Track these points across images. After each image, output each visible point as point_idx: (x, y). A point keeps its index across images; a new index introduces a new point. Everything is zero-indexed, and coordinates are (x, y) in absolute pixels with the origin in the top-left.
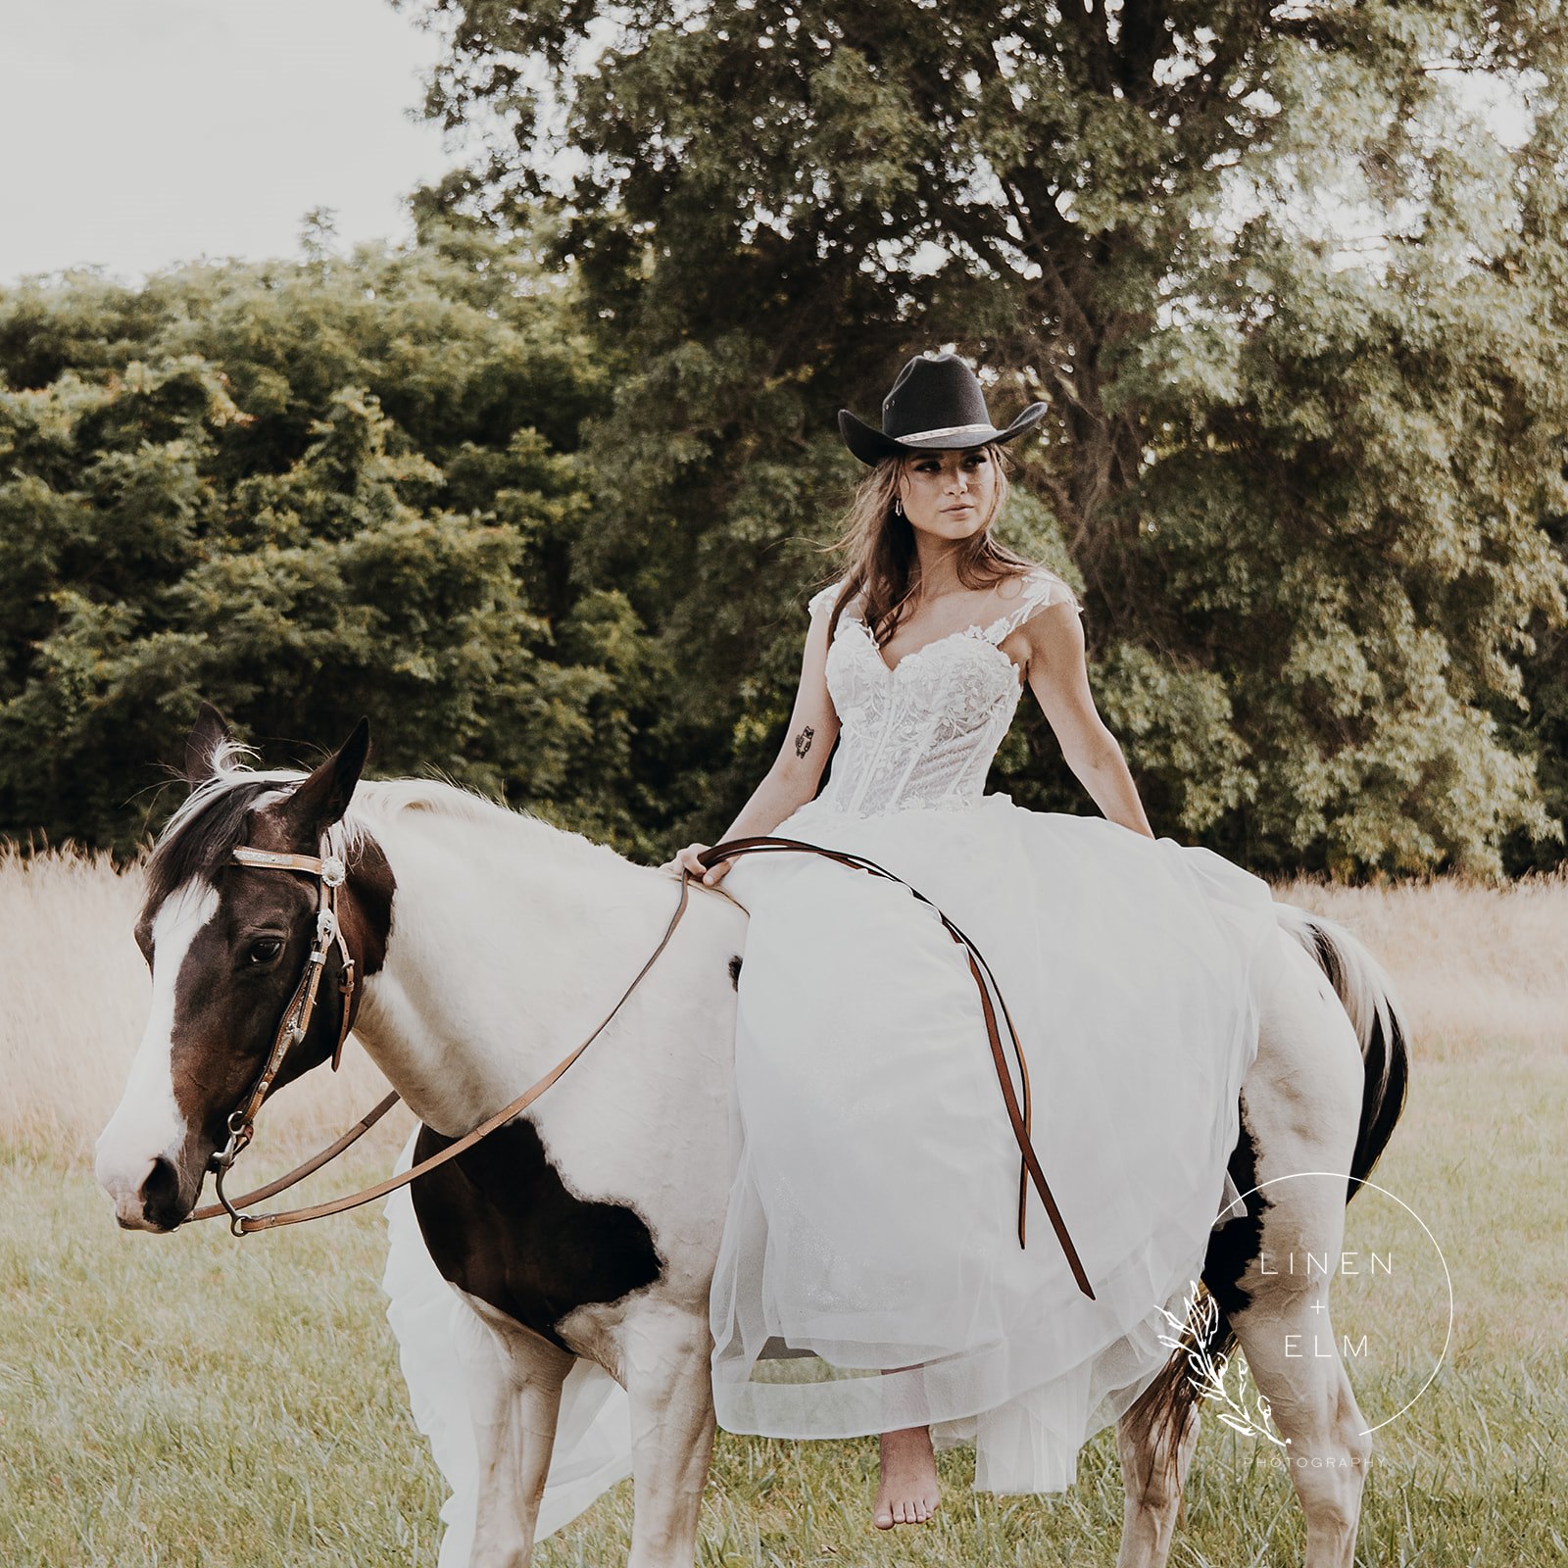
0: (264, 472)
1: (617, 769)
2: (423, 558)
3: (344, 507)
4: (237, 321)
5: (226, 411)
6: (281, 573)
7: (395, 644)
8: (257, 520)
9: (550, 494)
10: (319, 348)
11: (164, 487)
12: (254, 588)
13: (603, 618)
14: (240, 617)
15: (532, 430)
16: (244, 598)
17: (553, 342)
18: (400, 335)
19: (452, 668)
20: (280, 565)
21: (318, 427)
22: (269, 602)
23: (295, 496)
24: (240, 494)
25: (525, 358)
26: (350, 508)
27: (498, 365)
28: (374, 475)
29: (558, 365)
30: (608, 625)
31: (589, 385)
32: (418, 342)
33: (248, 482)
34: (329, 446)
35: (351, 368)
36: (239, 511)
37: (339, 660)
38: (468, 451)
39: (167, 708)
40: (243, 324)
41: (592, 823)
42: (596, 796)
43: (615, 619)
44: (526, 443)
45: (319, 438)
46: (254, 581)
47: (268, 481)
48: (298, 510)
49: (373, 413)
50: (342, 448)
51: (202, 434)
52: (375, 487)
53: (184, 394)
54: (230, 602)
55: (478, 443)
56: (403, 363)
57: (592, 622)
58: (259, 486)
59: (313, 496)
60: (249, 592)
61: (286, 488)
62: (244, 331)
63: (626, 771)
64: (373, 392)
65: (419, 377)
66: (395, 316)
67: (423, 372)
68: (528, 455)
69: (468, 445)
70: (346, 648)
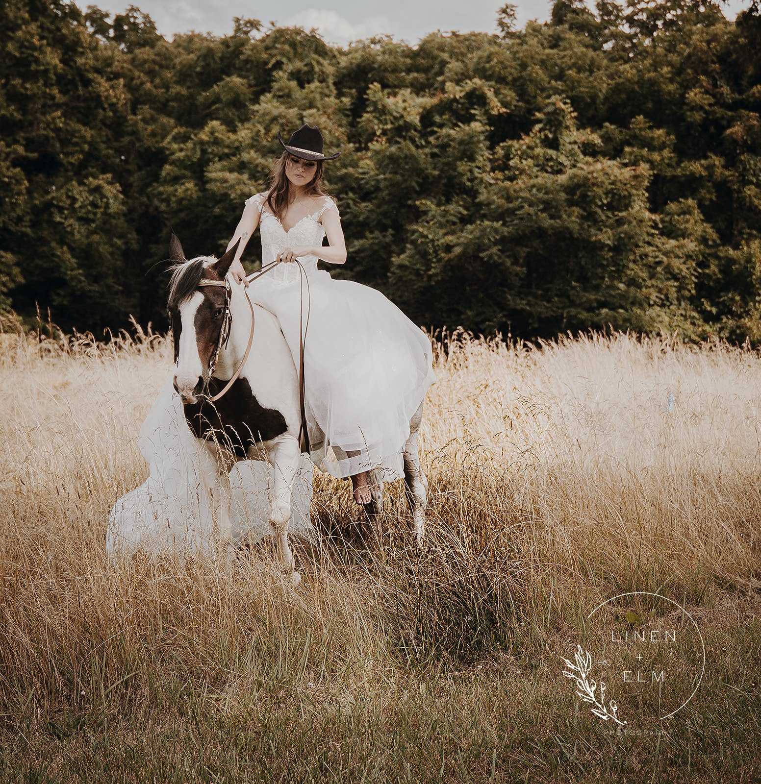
0: (512, 138)
1: (689, 291)
2: (603, 182)
3: (554, 157)
4: (488, 62)
5: (496, 107)
6: (534, 190)
7: (589, 226)
8: (511, 163)
9: (652, 149)
10: (530, 75)
11: (472, 146)
12: (522, 198)
13: (684, 213)
14: (518, 212)
15: (642, 116)
16: (517, 203)
17: (649, 72)
18: (570, 68)
19: (620, 238)
20: (533, 186)
21: (539, 115)
22: (531, 205)
23: (529, 151)
24: (500, 151)
25: (636, 79)
26: (558, 157)
27: (623, 83)
28: (568, 140)
29: (653, 82)
30: (688, 217)
31: (669, 93)
32: (579, 72)
33: (505, 144)
34: (545, 125)
35: (547, 85)
36: (498, 159)
37: (564, 235)
38: (607, 127)
39: (486, 259)
40: (492, 63)
41: (679, 319)
42: (680, 304)
43: (690, 213)
44: (640, 123)
45: (539, 121)
46: (522, 194)
47: (515, 144)
48: (532, 158)
49: (568, 108)
50: (551, 126)
51: (484, 119)
52: (569, 147)
53: (476, 98)
54: (511, 205)
55: (611, 124)
56: (573, 83)
57: (679, 215)
58: (510, 147)
59: (539, 151)
60: (520, 200)
61: (524, 147)
62: (491, 67)
63: (693, 292)
64: (568, 97)
65: (582, 89)
66: (565, 59)
67: (584, 86)
68: (640, 129)
69: (607, 124)
70: (568, 228)
